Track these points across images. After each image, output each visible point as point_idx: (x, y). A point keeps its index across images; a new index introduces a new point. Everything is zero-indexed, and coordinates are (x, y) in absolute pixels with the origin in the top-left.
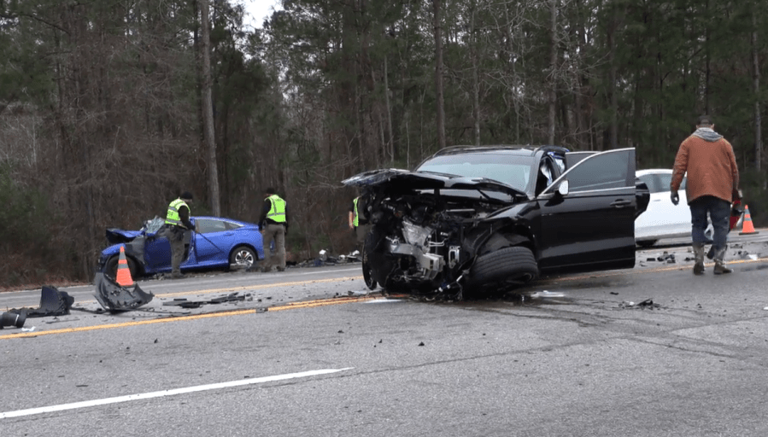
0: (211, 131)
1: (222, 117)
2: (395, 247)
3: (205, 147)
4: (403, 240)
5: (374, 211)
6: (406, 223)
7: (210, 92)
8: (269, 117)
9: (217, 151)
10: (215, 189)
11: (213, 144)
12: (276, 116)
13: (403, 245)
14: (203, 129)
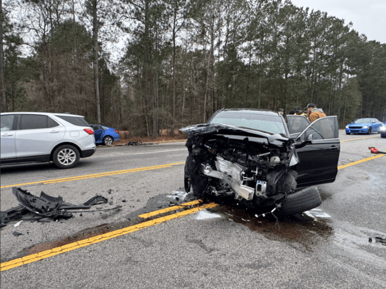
0: (98, 93)
1: (102, 89)
2: (207, 171)
3: (96, 98)
4: (214, 168)
5: (196, 148)
6: (218, 158)
7: (98, 80)
8: (117, 91)
9: (100, 100)
10: (99, 113)
11: (98, 97)
12: (119, 91)
13: (215, 172)
14: (95, 92)
